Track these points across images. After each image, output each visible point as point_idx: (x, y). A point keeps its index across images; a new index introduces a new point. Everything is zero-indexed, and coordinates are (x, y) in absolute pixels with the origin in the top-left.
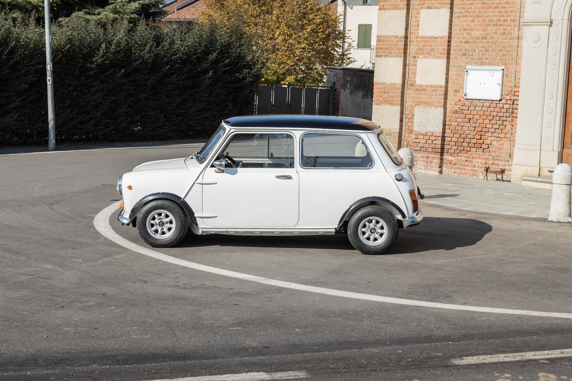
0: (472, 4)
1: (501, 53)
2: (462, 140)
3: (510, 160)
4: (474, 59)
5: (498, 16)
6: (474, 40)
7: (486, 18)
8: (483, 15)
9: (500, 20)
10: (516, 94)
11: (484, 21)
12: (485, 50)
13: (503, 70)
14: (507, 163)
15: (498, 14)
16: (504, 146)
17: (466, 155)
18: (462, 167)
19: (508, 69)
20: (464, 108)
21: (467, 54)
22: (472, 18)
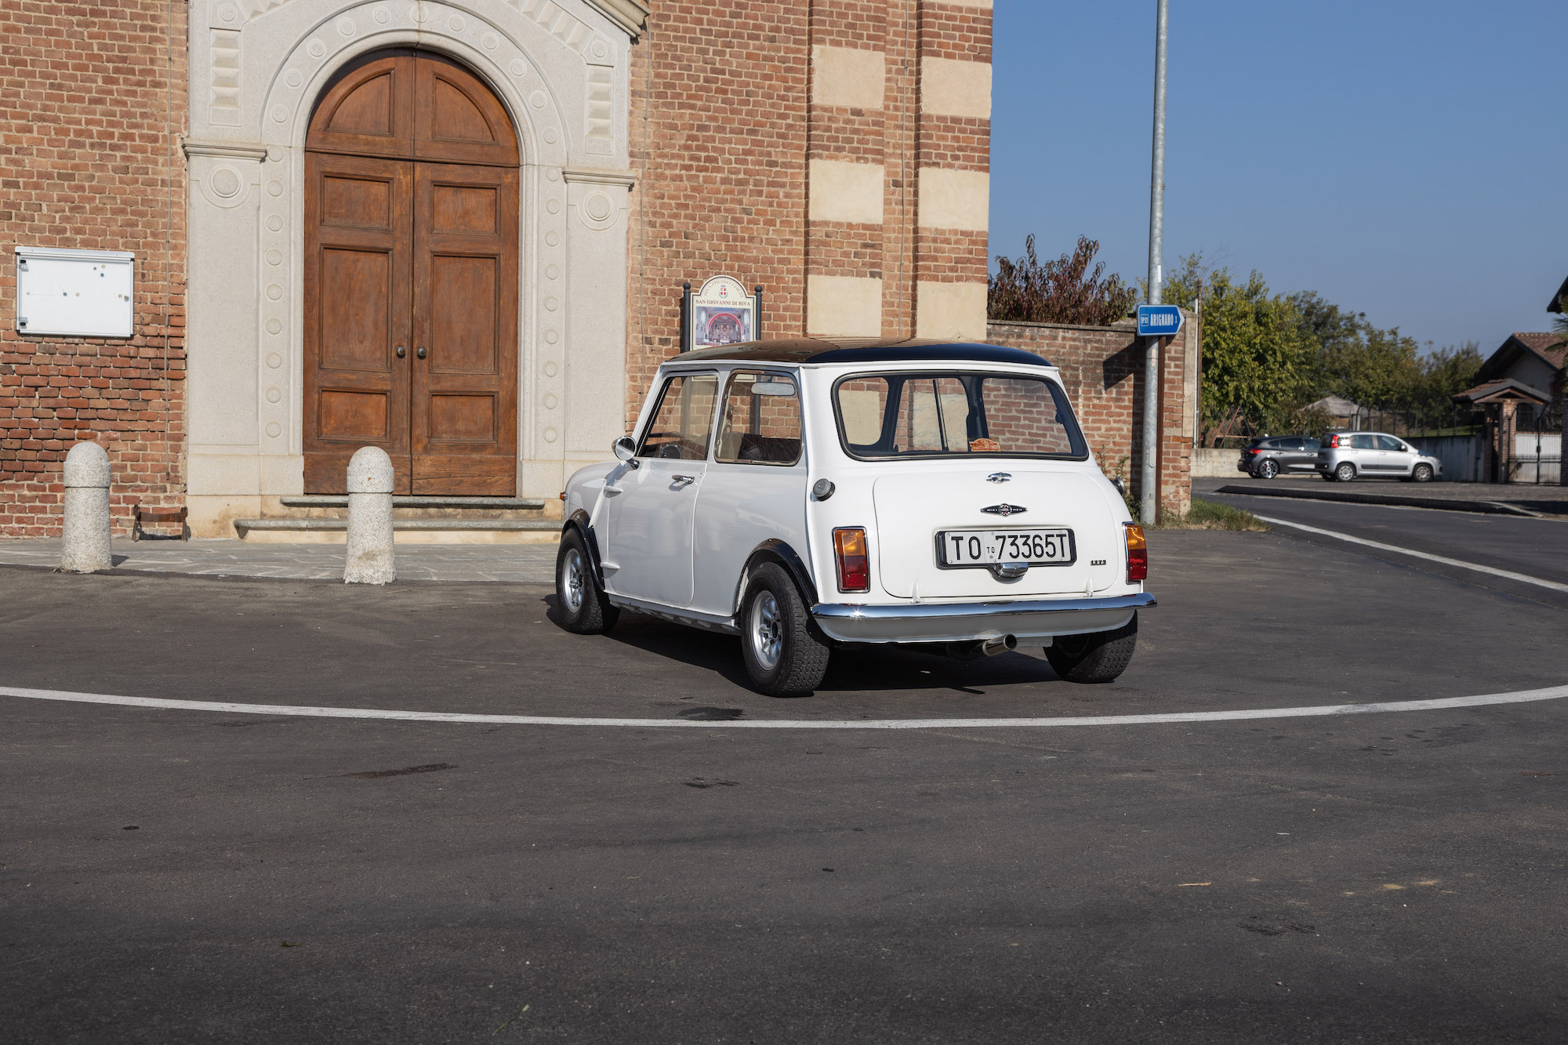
0: (21, 85)
1: (120, 218)
2: (17, 444)
3: (168, 486)
4: (41, 230)
5: (105, 125)
6: (35, 179)
7: (66, 126)
8: (58, 118)
9: (111, 135)
10: (175, 321)
11: (66, 132)
12: (72, 209)
13: (132, 260)
14: (162, 496)
15: (104, 118)
16: (149, 452)
17: (30, 482)
18: (25, 515)
19: (145, 259)
20: (15, 357)
21: (13, 215)
22: (24, 122)
